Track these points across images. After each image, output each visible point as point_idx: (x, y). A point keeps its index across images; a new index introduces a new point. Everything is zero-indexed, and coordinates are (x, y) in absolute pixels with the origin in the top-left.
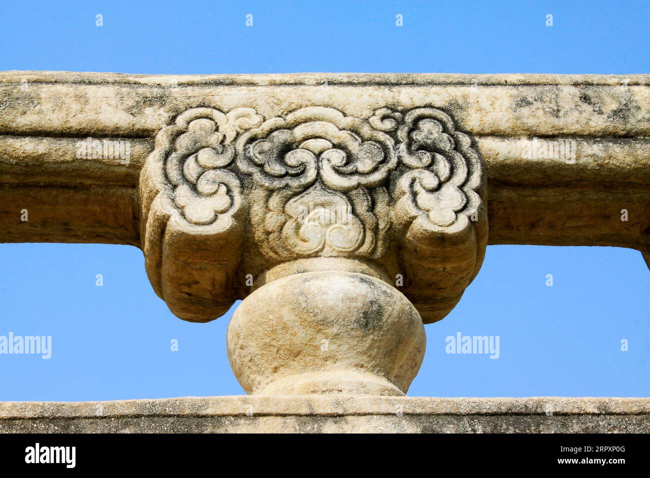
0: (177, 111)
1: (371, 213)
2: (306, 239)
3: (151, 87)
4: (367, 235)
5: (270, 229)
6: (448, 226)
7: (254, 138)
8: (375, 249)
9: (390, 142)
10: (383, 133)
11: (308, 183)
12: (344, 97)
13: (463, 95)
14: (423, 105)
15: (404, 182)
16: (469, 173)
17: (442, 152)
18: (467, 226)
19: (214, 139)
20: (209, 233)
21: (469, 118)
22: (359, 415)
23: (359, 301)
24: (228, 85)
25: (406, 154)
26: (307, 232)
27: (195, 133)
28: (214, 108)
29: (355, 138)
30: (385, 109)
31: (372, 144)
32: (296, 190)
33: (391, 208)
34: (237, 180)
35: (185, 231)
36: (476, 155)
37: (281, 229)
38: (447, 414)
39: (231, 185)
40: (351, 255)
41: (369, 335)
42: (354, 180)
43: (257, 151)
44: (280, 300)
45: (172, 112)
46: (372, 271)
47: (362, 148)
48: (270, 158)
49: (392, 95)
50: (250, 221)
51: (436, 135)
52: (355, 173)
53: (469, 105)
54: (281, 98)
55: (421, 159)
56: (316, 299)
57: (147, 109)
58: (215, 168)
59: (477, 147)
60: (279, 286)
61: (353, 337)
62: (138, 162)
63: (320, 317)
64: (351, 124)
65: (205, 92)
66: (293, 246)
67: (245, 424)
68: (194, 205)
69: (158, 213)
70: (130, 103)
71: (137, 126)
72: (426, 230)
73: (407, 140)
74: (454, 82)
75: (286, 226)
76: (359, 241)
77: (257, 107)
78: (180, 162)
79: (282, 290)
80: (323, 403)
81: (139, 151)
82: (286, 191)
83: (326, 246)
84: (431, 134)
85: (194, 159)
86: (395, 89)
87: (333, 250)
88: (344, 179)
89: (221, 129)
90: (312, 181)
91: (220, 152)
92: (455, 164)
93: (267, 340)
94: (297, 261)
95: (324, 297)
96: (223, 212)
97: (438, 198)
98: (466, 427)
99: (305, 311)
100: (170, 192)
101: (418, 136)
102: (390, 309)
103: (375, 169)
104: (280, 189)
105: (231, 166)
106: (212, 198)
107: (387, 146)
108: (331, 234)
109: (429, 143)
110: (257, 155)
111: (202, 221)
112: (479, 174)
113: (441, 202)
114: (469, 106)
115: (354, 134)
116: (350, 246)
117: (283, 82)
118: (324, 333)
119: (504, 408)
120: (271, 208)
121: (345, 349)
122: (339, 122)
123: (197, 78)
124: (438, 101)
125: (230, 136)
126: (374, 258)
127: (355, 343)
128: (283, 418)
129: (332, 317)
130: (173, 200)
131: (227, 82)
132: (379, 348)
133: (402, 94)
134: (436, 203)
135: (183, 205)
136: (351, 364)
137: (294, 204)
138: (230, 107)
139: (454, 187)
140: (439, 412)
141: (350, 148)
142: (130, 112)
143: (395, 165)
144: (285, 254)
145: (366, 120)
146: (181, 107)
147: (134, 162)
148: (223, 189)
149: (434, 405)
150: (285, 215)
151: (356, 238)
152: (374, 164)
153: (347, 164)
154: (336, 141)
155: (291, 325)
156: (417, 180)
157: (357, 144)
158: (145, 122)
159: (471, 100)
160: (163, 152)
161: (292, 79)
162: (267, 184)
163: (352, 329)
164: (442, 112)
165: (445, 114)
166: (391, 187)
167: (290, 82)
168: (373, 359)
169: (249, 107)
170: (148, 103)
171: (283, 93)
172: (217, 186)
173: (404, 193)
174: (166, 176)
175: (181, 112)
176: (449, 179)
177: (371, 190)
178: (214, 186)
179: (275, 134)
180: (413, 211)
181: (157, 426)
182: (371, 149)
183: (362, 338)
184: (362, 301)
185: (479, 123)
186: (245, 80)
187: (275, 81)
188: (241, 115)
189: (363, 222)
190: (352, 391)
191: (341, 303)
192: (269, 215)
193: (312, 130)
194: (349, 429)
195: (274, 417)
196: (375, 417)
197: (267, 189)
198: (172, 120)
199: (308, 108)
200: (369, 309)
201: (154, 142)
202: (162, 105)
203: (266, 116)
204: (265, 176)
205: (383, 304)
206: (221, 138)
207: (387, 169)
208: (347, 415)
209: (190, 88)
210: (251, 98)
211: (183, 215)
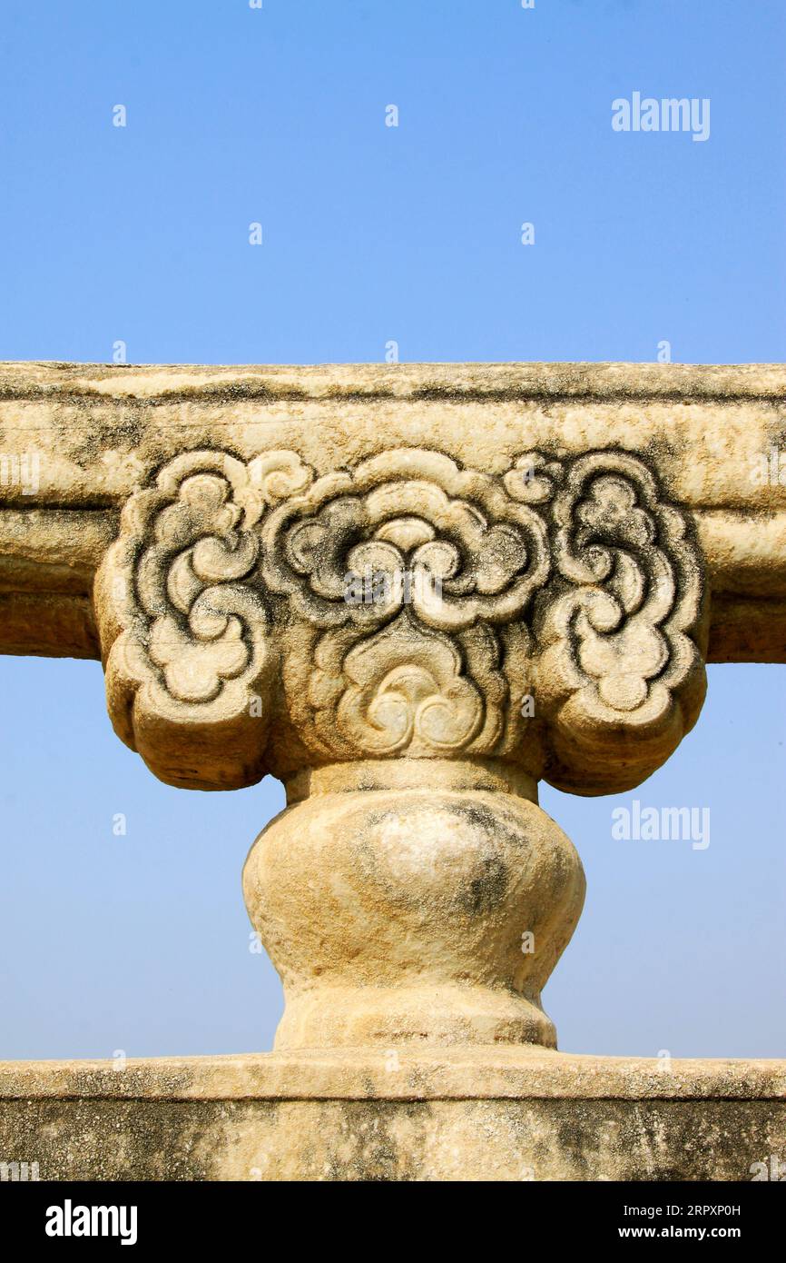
0: (160, 457)
1: (497, 674)
2: (381, 726)
3: (117, 402)
4: (488, 715)
5: (317, 704)
6: (631, 710)
7: (296, 517)
8: (501, 739)
9: (539, 530)
10: (526, 508)
11: (387, 615)
12: (462, 428)
13: (677, 424)
14: (603, 447)
15: (557, 616)
16: (678, 595)
17: (630, 548)
18: (667, 710)
19: (223, 519)
20: (207, 721)
21: (684, 474)
22: (453, 1099)
23: (465, 863)
24: (254, 396)
25: (566, 555)
26: (382, 714)
27: (190, 505)
28: (227, 451)
29: (476, 517)
30: (534, 455)
31: (506, 533)
32: (365, 629)
33: (534, 660)
34: (261, 609)
35: (165, 716)
36: (691, 557)
37: (337, 704)
38: (605, 1099)
39: (250, 620)
40: (460, 754)
41: (481, 921)
42: (471, 609)
43: (300, 546)
44: (327, 857)
45: (151, 459)
46: (495, 779)
47: (487, 539)
48: (321, 561)
49: (549, 425)
50: (283, 685)
51: (623, 513)
52: (472, 593)
53: (688, 446)
54: (347, 431)
55: (591, 566)
56: (390, 862)
57: (108, 452)
58: (223, 583)
59: (695, 535)
60: (327, 827)
61: (452, 927)
62: (90, 558)
63: (395, 894)
64: (470, 487)
65: (212, 416)
66: (357, 737)
67: (254, 1117)
68: (184, 661)
69: (119, 675)
70: (78, 440)
71: (89, 489)
72: (592, 719)
73: (568, 524)
74: (663, 391)
75: (345, 698)
76: (473, 728)
77: (303, 449)
78: (162, 568)
79: (331, 837)
80: (390, 1077)
81: (92, 539)
82: (347, 632)
83: (414, 738)
84: (615, 510)
85: (186, 561)
86: (556, 409)
87: (428, 745)
88: (452, 607)
89: (237, 497)
90: (394, 610)
91: (233, 548)
92: (653, 575)
93: (305, 922)
94: (363, 764)
95: (404, 857)
96: (233, 676)
97: (618, 652)
98: (637, 1126)
99: (370, 881)
100: (141, 633)
101: (590, 516)
102: (521, 869)
103: (509, 587)
104: (336, 628)
105: (250, 580)
106: (214, 647)
107: (533, 535)
108: (425, 715)
109: (610, 529)
110: (299, 555)
111: (196, 695)
112: (695, 597)
113: (623, 658)
114: (687, 448)
115: (474, 510)
116: (456, 740)
117: (354, 390)
118: (402, 922)
119: (705, 1088)
120: (320, 664)
121: (438, 949)
122: (450, 481)
123: (200, 382)
124: (631, 438)
125: (254, 511)
126: (500, 754)
127: (456, 937)
128: (320, 1105)
129: (417, 894)
130: (147, 648)
131: (255, 389)
132: (498, 940)
133: (566, 422)
134: (614, 662)
135: (163, 660)
136: (447, 974)
137: (361, 659)
138: (255, 449)
139: (648, 627)
140: (592, 1096)
141: (467, 540)
142: (77, 461)
143: (544, 578)
144: (342, 749)
145: (498, 479)
146: (167, 448)
147: (84, 558)
148: (236, 627)
149: (585, 1082)
150: (344, 678)
151: (469, 723)
152: (506, 578)
153: (458, 574)
154: (441, 524)
155: (345, 905)
156: (583, 612)
157: (478, 531)
158: (103, 482)
159: (692, 436)
160: (132, 545)
161: (369, 382)
162: (313, 618)
163: (451, 914)
164: (635, 462)
165: (642, 467)
166: (536, 620)
167: (366, 391)
168: (487, 961)
169: (289, 449)
170: (109, 439)
171: (353, 415)
172: (225, 622)
173: (558, 638)
174: (136, 596)
175: (168, 460)
176: (640, 607)
177: (498, 629)
178: (219, 622)
179: (333, 508)
180: (572, 679)
181: (104, 1120)
182: (503, 544)
183: (469, 928)
184: (470, 864)
185: (701, 486)
186: (285, 386)
187: (339, 387)
188: (273, 468)
189: (481, 692)
190: (445, 1035)
191: (432, 868)
192: (316, 677)
193: (399, 500)
194: (433, 1128)
195: (305, 1103)
196: (480, 1103)
197: (314, 626)
198: (150, 479)
199: (395, 452)
200: (483, 875)
201: (118, 520)
202: (135, 445)
203: (319, 469)
204: (312, 600)
205: (508, 863)
206: (236, 517)
207: (529, 588)
208: (432, 1100)
209: (185, 406)
210: (294, 430)
211: (162, 680)
